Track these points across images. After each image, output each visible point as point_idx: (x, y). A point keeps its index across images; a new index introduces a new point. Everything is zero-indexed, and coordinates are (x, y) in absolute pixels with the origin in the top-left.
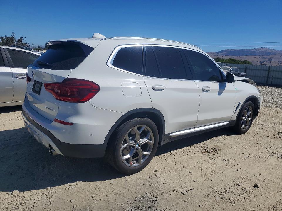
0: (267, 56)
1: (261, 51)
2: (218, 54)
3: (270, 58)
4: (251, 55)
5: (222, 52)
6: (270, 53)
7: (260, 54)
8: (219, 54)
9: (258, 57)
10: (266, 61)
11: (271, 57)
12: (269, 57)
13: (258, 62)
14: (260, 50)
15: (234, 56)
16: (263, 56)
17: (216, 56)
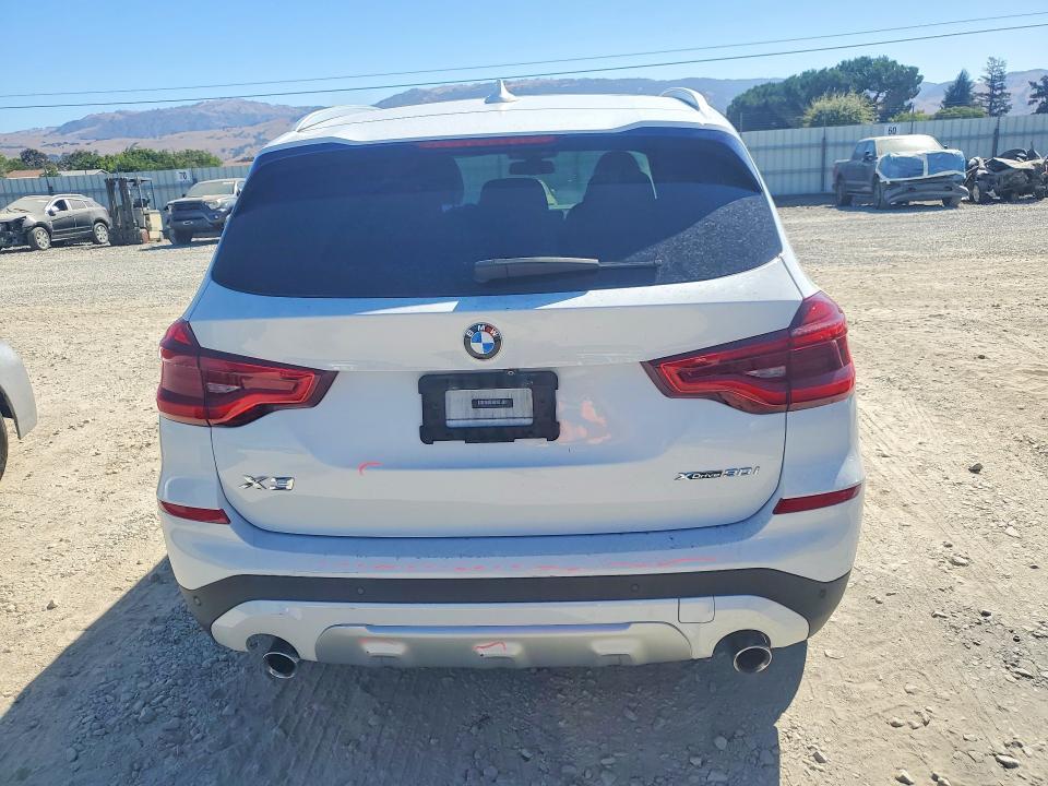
0: (248, 130)
1: (223, 112)
2: (63, 134)
3: (260, 134)
4: (193, 128)
5: (79, 129)
6: (254, 115)
7: (223, 124)
8: (70, 138)
9: (220, 133)
10: (250, 146)
11: (262, 131)
12: (253, 131)
13: (226, 153)
14: (218, 109)
15: (133, 141)
16: (236, 131)
17: (59, 144)
